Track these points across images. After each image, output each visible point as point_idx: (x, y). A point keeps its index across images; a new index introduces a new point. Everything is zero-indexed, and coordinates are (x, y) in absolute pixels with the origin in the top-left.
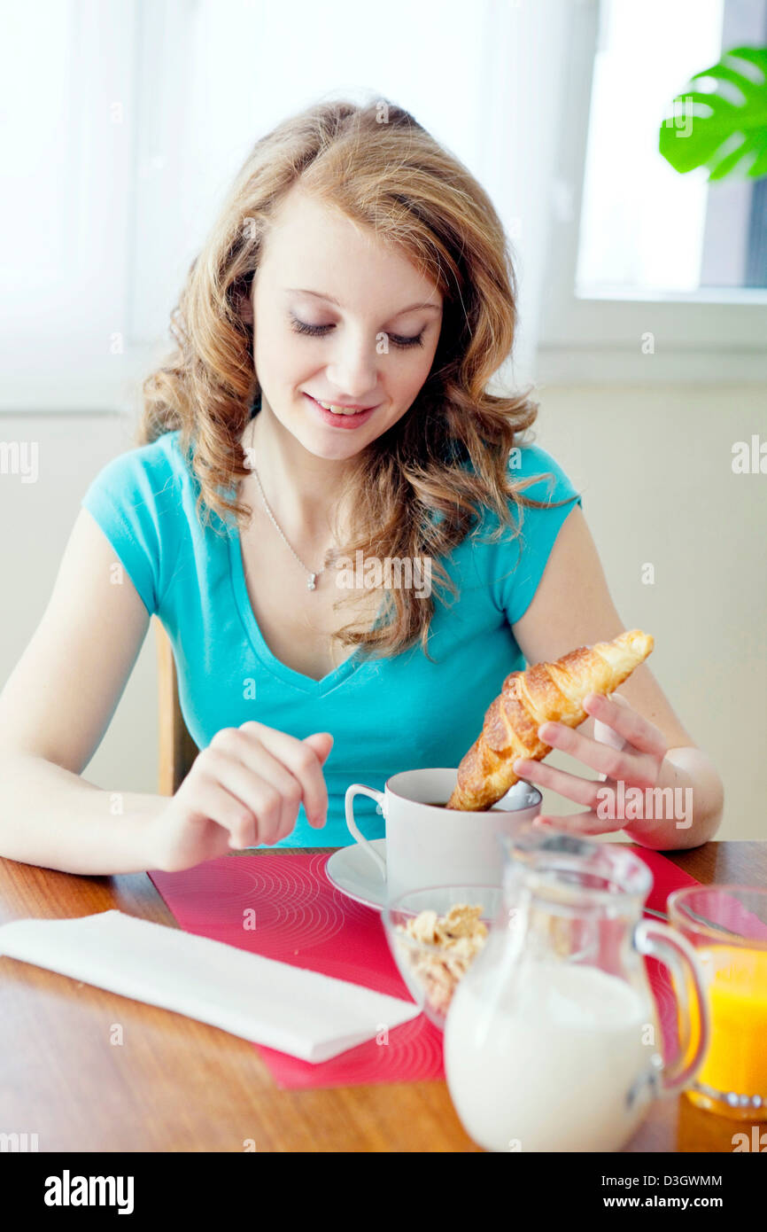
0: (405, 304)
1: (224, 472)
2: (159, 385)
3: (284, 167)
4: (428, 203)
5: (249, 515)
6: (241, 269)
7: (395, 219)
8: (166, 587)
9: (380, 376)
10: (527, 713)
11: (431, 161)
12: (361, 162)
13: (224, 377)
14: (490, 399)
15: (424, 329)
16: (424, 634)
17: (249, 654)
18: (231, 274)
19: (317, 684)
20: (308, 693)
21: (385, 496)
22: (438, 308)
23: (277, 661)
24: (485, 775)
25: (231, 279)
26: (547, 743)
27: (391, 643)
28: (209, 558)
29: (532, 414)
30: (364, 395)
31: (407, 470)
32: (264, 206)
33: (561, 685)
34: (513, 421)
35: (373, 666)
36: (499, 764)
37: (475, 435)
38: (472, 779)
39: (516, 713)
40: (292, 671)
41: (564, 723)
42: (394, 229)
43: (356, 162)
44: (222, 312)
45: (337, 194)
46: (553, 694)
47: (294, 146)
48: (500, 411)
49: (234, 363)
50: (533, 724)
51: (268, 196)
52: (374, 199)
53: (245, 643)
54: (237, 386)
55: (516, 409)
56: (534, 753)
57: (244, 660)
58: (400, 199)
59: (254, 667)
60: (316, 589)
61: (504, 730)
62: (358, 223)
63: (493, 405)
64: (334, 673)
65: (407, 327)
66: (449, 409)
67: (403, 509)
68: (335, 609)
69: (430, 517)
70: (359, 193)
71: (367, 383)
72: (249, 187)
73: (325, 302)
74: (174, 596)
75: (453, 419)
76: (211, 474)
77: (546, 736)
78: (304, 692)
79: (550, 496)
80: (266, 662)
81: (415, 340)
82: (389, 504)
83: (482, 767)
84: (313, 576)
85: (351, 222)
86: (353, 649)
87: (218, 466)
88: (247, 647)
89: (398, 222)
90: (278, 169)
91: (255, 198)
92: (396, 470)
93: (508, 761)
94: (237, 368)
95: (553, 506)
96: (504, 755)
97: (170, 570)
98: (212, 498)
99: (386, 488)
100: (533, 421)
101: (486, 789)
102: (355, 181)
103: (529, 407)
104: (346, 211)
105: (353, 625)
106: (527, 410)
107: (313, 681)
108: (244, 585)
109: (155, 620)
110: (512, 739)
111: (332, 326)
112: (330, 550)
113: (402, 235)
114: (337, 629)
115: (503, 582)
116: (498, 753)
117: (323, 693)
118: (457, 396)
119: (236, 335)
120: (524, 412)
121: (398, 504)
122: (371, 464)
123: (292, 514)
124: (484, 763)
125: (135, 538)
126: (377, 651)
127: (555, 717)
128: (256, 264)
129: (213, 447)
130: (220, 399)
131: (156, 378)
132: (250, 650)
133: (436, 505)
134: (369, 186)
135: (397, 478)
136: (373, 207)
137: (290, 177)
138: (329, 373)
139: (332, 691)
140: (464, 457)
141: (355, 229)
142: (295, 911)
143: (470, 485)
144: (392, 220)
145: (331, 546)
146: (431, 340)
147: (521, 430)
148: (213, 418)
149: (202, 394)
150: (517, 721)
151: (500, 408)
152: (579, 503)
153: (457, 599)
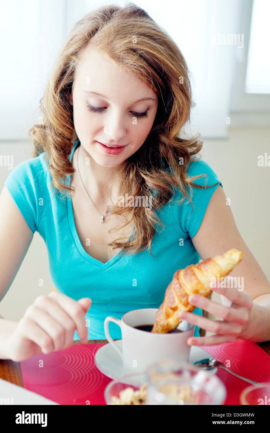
0: (138, 98)
1: (61, 172)
2: (34, 133)
3: (83, 36)
4: (147, 53)
5: (73, 190)
6: (67, 81)
7: (132, 60)
8: (39, 221)
9: (127, 131)
10: (184, 290)
11: (150, 33)
12: (117, 33)
13: (61, 130)
14: (179, 140)
15: (148, 109)
16: (149, 244)
17: (75, 250)
18: (62, 84)
19: (104, 265)
20: (100, 269)
21: (132, 183)
22: (154, 99)
23: (87, 254)
24: (167, 319)
25: (62, 86)
26: (193, 304)
27: (135, 248)
28: (58, 208)
29: (200, 147)
30: (120, 140)
31: (141, 172)
32: (75, 54)
33: (199, 277)
34: (190, 150)
35: (128, 258)
36: (172, 314)
37: (172, 156)
38: (161, 320)
39: (178, 290)
40: (94, 259)
41: (201, 295)
42: (131, 65)
43: (115, 33)
44: (58, 101)
45: (106, 48)
46: (195, 281)
47: (88, 26)
48: (183, 146)
49: (65, 124)
50: (186, 295)
51: (77, 49)
52: (123, 51)
53: (73, 246)
54: (67, 134)
55: (191, 145)
56: (188, 309)
57: (73, 253)
58: (134, 51)
59: (77, 256)
60: (104, 222)
61: (173, 298)
62: (116, 62)
63: (181, 143)
64: (111, 261)
65: (140, 108)
66: (160, 145)
67: (140, 188)
68: (109, 233)
69: (152, 193)
70: (116, 48)
71: (121, 134)
72: (68, 45)
73: (102, 98)
74: (44, 224)
75: (162, 149)
76: (56, 173)
77: (192, 301)
78: (99, 268)
79: (206, 183)
80: (83, 255)
81: (143, 115)
82: (134, 185)
83: (165, 315)
84: (102, 217)
85: (113, 61)
86: (119, 250)
87: (59, 169)
88: (74, 248)
89: (133, 61)
90: (81, 37)
91: (72, 50)
92: (137, 172)
93: (176, 312)
94: (66, 126)
95: (207, 187)
96: (175, 309)
97: (41, 214)
98: (56, 183)
99: (132, 179)
100: (200, 150)
101: (167, 325)
102: (115, 42)
103: (199, 143)
104: (110, 56)
105: (118, 239)
106: (197, 145)
107: (103, 263)
108: (73, 219)
109: (37, 234)
110: (177, 303)
111: (106, 108)
112: (108, 206)
113: (135, 67)
114: (111, 242)
115: (186, 221)
116: (172, 309)
117: (107, 269)
118: (164, 139)
119: (64, 111)
120: (195, 146)
121: (138, 186)
122: (126, 168)
123: (94, 190)
124: (166, 313)
125: (26, 199)
126: (129, 251)
127: (196, 292)
128: (73, 80)
129: (56, 160)
130: (59, 139)
131: (34, 129)
132: (75, 249)
133: (155, 187)
134: (120, 45)
135: (137, 175)
136: (122, 54)
137: (86, 41)
138: (105, 130)
139: (111, 268)
140: (167, 166)
141: (114, 64)
142: (80, 376)
143: (169, 179)
144: (130, 60)
145: (109, 204)
146: (152, 114)
147: (193, 154)
148: (56, 148)
149: (51, 138)
150: (179, 294)
151: (183, 145)
152: (221, 185)
153: (164, 229)
